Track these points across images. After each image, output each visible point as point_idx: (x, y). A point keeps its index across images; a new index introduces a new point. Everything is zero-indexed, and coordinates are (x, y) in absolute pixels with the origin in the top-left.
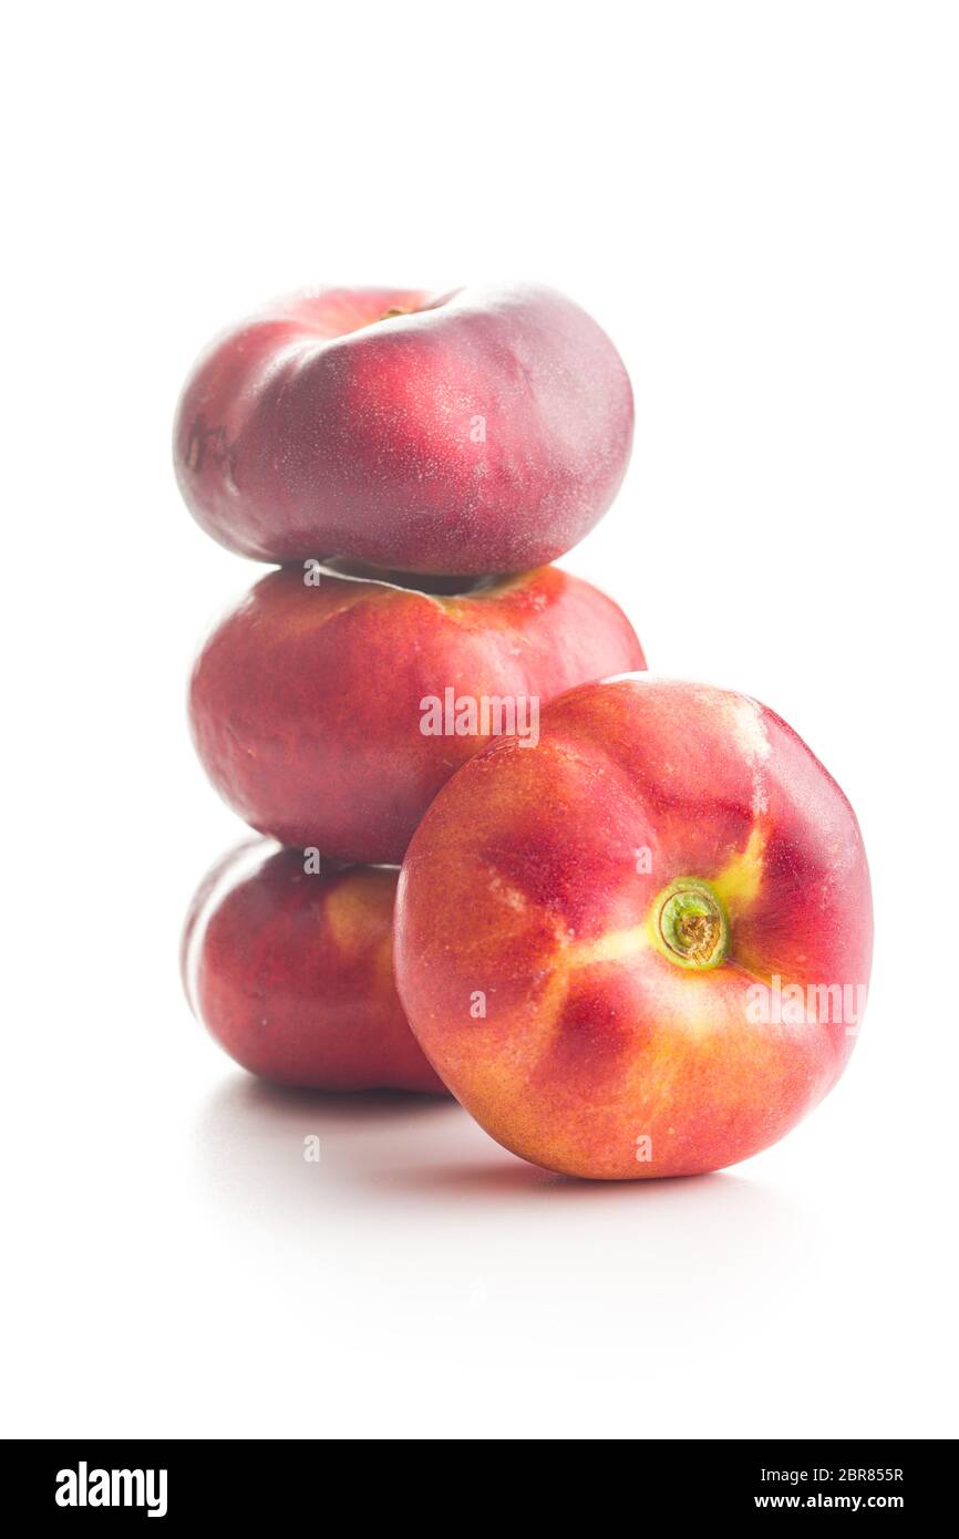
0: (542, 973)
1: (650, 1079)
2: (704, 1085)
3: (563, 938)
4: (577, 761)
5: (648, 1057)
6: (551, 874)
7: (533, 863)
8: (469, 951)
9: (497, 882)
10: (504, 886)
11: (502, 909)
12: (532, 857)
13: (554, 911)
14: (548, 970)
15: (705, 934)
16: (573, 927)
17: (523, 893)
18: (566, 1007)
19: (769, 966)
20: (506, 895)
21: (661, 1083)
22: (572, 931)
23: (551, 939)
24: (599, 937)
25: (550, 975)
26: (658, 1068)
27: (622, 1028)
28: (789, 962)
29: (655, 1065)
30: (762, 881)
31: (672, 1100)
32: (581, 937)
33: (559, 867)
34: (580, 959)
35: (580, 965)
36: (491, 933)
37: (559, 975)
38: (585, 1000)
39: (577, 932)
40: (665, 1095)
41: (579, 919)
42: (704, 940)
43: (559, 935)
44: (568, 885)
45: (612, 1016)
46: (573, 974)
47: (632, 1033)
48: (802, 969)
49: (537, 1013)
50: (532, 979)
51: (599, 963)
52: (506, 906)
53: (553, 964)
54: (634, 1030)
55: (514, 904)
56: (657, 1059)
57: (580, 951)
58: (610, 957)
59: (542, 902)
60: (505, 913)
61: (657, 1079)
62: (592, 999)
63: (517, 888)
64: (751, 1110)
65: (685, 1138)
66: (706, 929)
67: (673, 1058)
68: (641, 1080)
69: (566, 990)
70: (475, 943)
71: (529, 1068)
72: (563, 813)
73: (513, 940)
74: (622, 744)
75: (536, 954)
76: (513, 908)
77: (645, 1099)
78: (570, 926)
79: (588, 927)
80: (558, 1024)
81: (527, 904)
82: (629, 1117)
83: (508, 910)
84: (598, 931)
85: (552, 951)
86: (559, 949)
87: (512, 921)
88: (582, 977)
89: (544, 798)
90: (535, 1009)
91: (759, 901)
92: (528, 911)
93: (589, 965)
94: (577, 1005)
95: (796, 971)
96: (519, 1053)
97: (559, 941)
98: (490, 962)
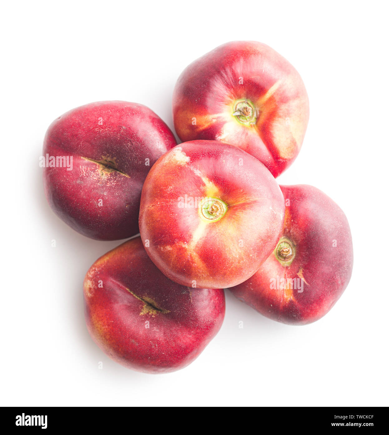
0: (189, 257)
1: (234, 252)
2: (246, 241)
3: (185, 246)
4: (152, 206)
5: (228, 249)
6: (170, 236)
7: (164, 237)
8: (172, 267)
9: (162, 248)
10: (164, 248)
11: (168, 253)
12: (163, 236)
13: (178, 242)
14: (189, 255)
15: (218, 207)
16: (185, 241)
17: (169, 245)
18: (201, 258)
19: (237, 199)
20: (166, 249)
21: (237, 250)
22: (185, 242)
23: (183, 248)
24: (192, 237)
25: (191, 256)
26: (233, 248)
27: (216, 249)
28: (240, 194)
29: (231, 249)
30: (216, 185)
31: (243, 251)
32: (189, 242)
33: (169, 233)
34: (193, 246)
35: (194, 247)
36: (171, 259)
37: (192, 253)
38: (203, 252)
39: (186, 241)
40: (240, 252)
41: (184, 238)
42: (219, 209)
43: (184, 246)
44: (175, 234)
45: (211, 250)
46: (195, 250)
47: (219, 248)
48: (244, 193)
49: (197, 265)
50: (188, 260)
51: (198, 242)
52: (168, 251)
53: (189, 253)
54: (219, 247)
55: (169, 249)
56: (230, 247)
57: (191, 244)
58: (199, 238)
59: (174, 243)
60: (169, 253)
61: (235, 250)
62: (204, 251)
63: (166, 245)
64: (263, 233)
65: (256, 253)
66: (217, 206)
67: (234, 243)
68: (232, 254)
69: (197, 255)
70: (171, 264)
71: (209, 276)
72: (159, 221)
73: (176, 256)
74: (157, 193)
75: (183, 254)
76: (170, 250)
77: (238, 257)
78: (184, 242)
79: (188, 238)
80: (203, 263)
81: (171, 247)
82: (239, 263)
83: (169, 251)
84: (190, 236)
85: (186, 250)
86: (187, 249)
87: (172, 253)
88: (197, 249)
89: (153, 221)
90: (196, 264)
91: (220, 190)
92: (173, 248)
93: (196, 245)
94: (202, 255)
95: (243, 194)
96: (203, 275)
97: (185, 247)
98: (178, 265)
